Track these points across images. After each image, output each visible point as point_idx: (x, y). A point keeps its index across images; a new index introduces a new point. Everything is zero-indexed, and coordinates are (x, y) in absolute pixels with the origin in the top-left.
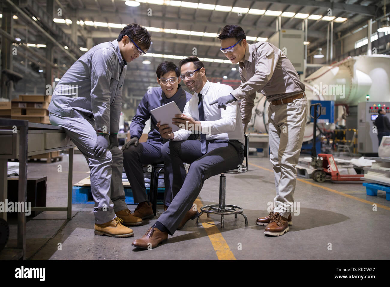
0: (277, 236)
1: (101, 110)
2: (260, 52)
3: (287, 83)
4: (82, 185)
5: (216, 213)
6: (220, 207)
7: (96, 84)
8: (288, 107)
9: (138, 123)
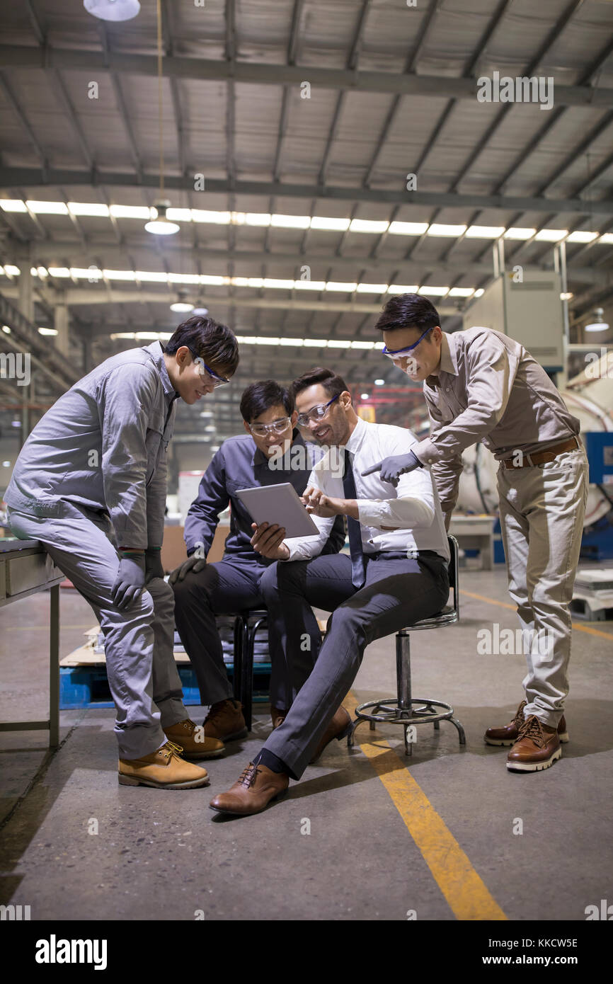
0: (537, 771)
1: (127, 502)
2: (476, 353)
3: (539, 419)
4: (75, 664)
5: (391, 721)
6: (400, 706)
7: (113, 442)
8: (546, 473)
9: (203, 518)
